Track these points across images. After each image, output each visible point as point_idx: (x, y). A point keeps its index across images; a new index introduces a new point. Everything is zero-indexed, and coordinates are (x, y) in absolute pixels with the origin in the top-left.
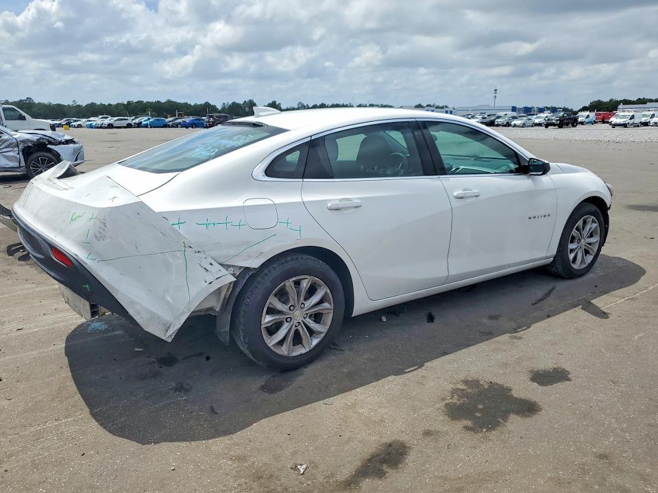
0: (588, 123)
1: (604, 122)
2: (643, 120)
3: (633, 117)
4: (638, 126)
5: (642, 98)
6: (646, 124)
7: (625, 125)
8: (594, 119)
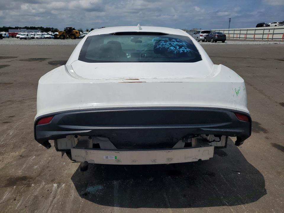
0: (6, 37)
1: (13, 37)
2: (32, 36)
3: (27, 35)
4: (31, 39)
5: (17, 27)
6: (33, 38)
7: (25, 38)
8: (8, 35)
